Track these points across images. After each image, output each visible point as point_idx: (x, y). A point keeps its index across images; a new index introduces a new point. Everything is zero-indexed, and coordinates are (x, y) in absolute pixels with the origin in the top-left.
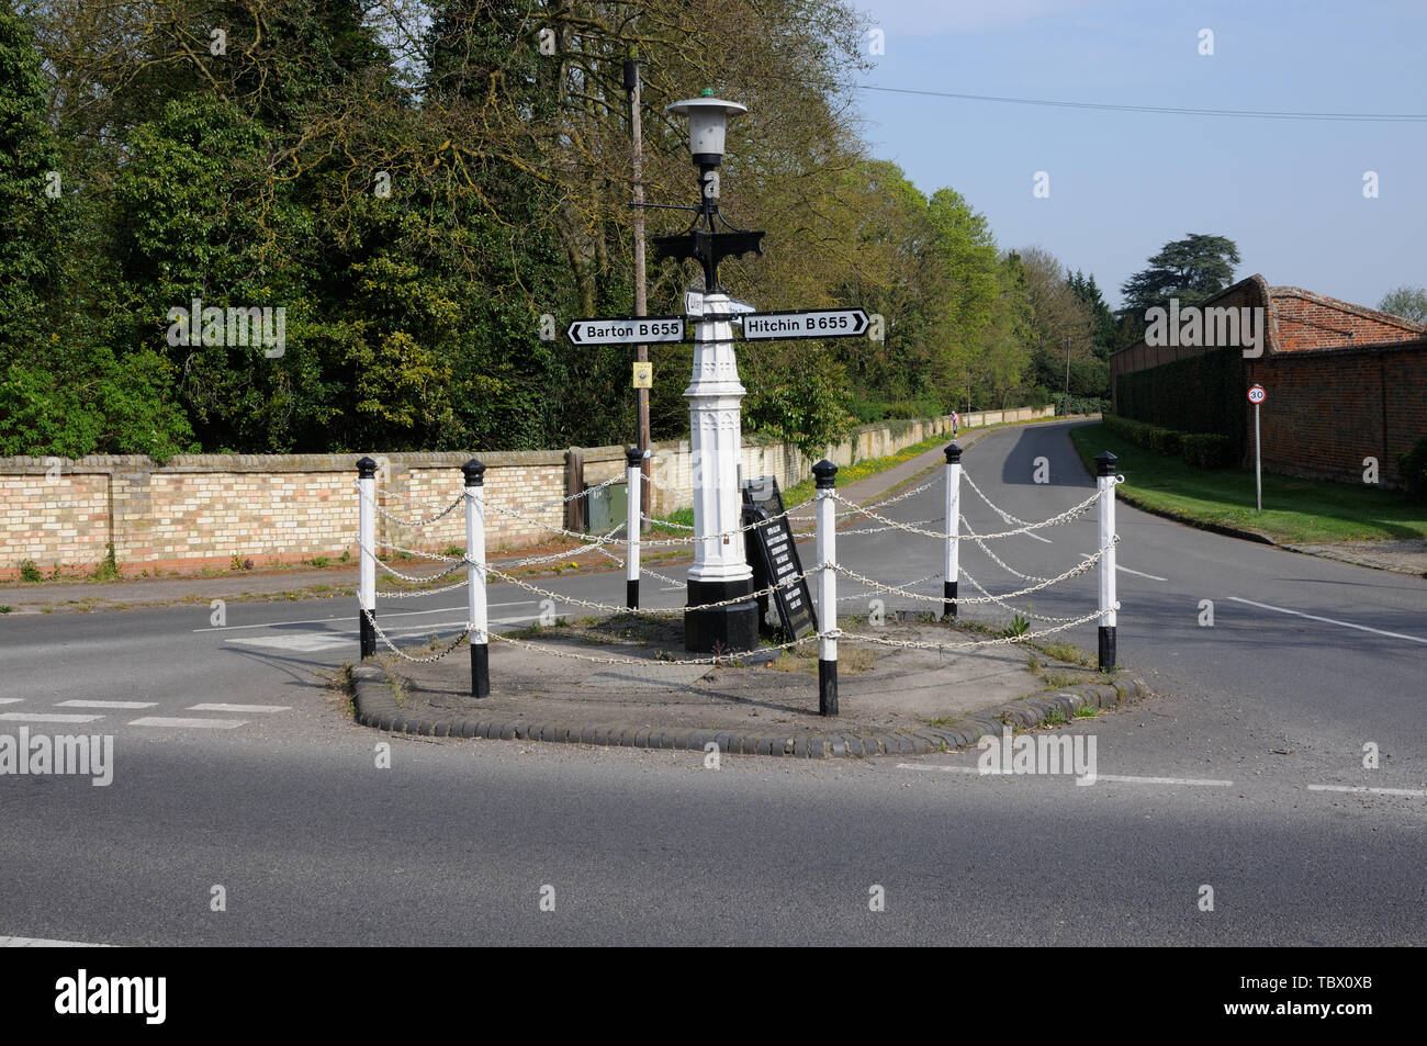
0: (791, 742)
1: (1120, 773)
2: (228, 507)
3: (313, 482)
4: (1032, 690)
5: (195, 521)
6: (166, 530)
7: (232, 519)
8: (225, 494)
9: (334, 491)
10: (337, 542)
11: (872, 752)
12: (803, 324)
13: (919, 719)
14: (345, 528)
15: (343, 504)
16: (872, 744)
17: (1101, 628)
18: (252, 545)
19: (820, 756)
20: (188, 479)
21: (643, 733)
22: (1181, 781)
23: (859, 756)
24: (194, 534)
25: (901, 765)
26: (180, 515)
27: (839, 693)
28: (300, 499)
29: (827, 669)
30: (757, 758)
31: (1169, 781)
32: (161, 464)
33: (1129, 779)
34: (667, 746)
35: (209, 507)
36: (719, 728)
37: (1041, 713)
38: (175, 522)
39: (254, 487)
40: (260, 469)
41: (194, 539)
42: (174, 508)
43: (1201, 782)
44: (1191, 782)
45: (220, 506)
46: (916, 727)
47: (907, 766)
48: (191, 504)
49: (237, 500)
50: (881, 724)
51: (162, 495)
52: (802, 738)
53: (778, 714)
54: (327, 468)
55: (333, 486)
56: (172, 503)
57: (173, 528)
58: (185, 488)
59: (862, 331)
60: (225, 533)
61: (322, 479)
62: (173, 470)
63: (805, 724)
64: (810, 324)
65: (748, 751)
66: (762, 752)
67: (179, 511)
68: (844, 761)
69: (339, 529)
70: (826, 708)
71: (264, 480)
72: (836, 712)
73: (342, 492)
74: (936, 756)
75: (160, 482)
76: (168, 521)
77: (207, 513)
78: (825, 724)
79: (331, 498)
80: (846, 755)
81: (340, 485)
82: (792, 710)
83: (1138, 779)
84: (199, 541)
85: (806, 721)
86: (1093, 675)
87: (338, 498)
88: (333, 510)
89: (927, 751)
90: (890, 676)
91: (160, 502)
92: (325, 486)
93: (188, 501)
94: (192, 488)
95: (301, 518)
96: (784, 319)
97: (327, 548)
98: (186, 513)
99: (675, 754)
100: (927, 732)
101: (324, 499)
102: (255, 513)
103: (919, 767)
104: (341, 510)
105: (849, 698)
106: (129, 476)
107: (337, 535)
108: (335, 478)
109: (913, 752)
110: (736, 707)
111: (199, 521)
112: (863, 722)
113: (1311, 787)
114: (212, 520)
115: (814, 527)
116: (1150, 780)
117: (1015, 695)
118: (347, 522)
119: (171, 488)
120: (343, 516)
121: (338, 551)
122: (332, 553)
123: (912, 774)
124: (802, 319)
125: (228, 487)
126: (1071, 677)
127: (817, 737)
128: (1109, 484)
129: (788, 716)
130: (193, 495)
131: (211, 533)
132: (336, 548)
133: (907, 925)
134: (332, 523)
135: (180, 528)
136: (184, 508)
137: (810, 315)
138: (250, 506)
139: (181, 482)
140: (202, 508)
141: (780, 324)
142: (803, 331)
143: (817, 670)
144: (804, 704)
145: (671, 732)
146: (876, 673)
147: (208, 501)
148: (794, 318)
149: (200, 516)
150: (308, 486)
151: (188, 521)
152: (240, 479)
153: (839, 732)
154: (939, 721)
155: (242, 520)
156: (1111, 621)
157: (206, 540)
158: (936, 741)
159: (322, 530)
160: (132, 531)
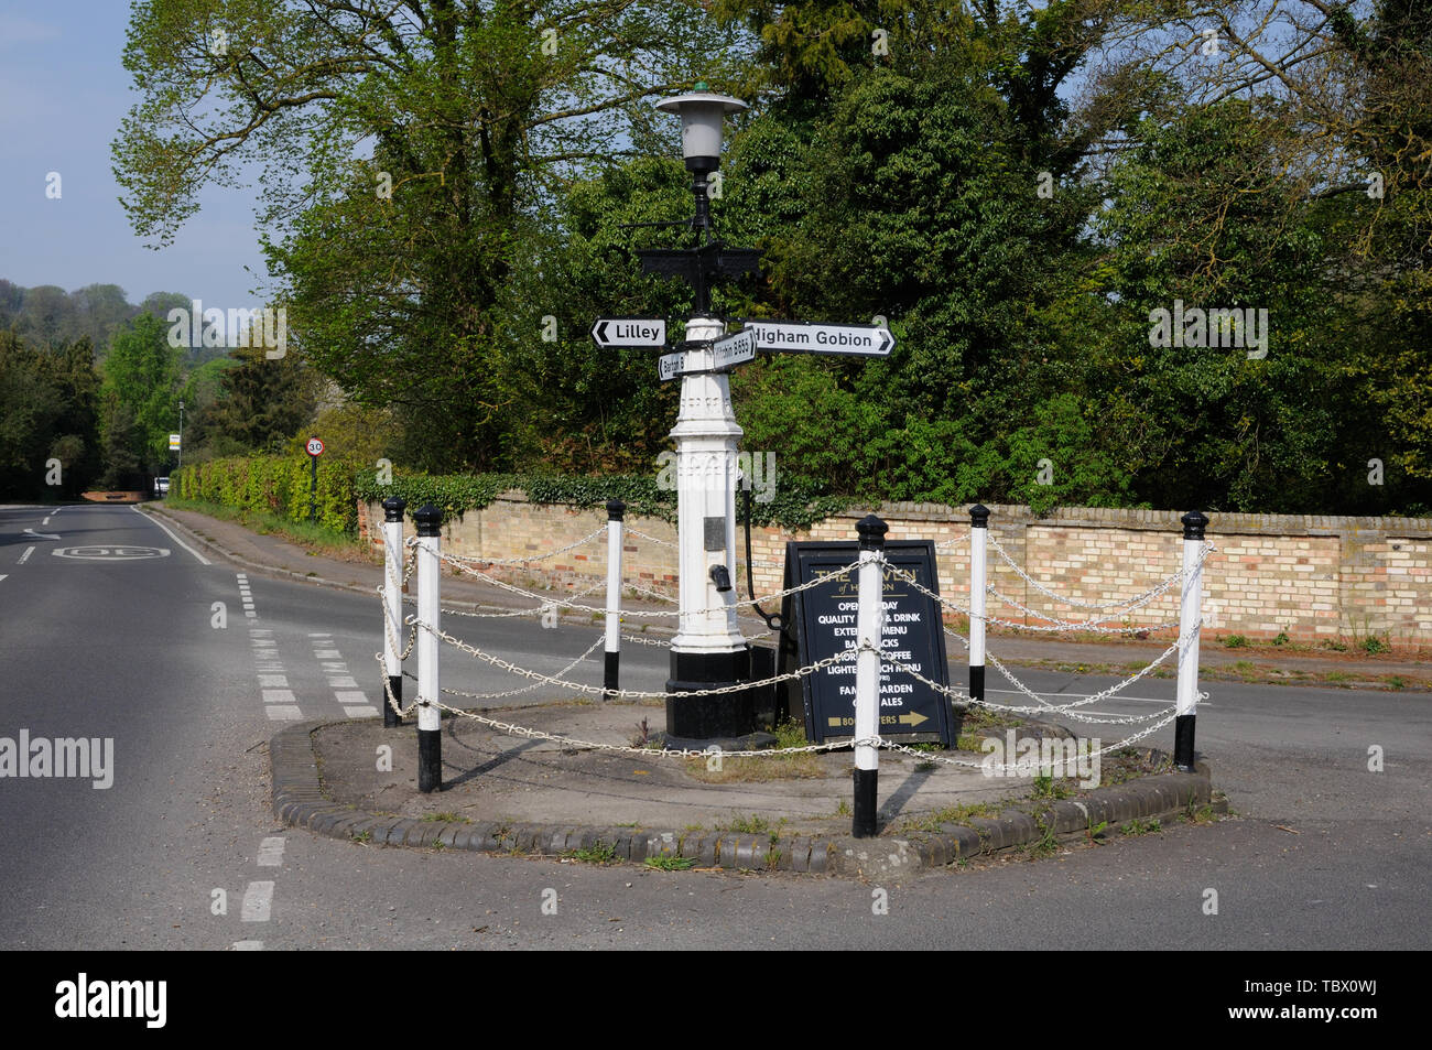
2: (1119, 567)
3: (1235, 546)
5: (1079, 580)
6: (1044, 586)
7: (1124, 580)
8: (1116, 552)
9: (1266, 559)
10: (1271, 619)
14: (1281, 605)
15: (1280, 575)
18: (1149, 612)
20: (1073, 533)
24: (1079, 593)
26: (1062, 572)
28: (1215, 565)
32: (1043, 516)
35: (1097, 566)
38: (1056, 578)
39: (1155, 547)
40: (1160, 527)
41: (1078, 599)
42: (1055, 563)
45: (1111, 566)
48: (1076, 561)
49: (1131, 561)
51: (1042, 549)
54: (1253, 530)
55: (1265, 552)
56: (1053, 558)
57: (1053, 585)
58: (1068, 543)
60: (1115, 595)
61: (1246, 543)
62: (1053, 522)
67: (1061, 567)
69: (1272, 604)
71: (1168, 540)
73: (1278, 560)
75: (1041, 535)
76: (1048, 577)
77: (1093, 572)
79: (1261, 567)
81: (1276, 552)
84: (1082, 602)
87: (1273, 567)
88: (1263, 582)
91: (1041, 556)
92: (1253, 552)
93: (1071, 557)
94: (1078, 544)
95: (1216, 587)
97: (1254, 627)
98: (1069, 570)
101: (1252, 567)
102: (1153, 576)
104: (1277, 582)
106: (1003, 526)
107: (1269, 612)
108: (1268, 543)
111: (1084, 579)
114: (1100, 580)
118: (1286, 598)
119: (1053, 542)
120: (1279, 590)
121: (1271, 632)
122: (1262, 633)
125: (1121, 545)
130: (1078, 551)
131: (1099, 594)
132: (1274, 628)
134: (1262, 596)
135: (1061, 585)
136: (1067, 565)
138: (1148, 569)
139: (1065, 536)
140: (1087, 566)
147: (1095, 559)
149: (1085, 574)
150: (1227, 551)
151: (1071, 579)
152: (1136, 537)
155: (1136, 583)
157: (1091, 603)
159: (1244, 603)
160: (1002, 583)
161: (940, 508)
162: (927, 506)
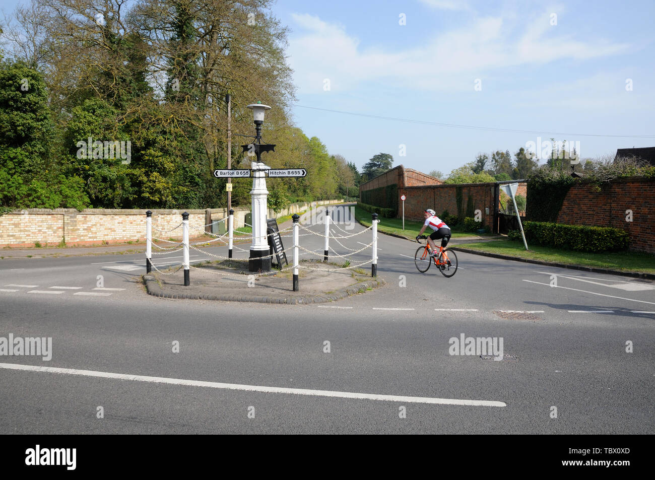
0: (286, 300)
1: (383, 307)
2: (101, 225)
3: (128, 218)
4: (354, 283)
5: (90, 230)
6: (81, 232)
7: (102, 228)
8: (100, 221)
9: (134, 221)
10: (135, 236)
11: (310, 302)
12: (287, 173)
13: (323, 292)
14: (138, 232)
15: (137, 225)
16: (310, 300)
17: (373, 265)
18: (109, 237)
19: (295, 304)
20: (88, 216)
21: (240, 297)
22: (400, 309)
23: (306, 304)
24: (90, 233)
25: (319, 306)
26: (86, 227)
27: (299, 284)
28: (124, 223)
29: (295, 278)
30: (275, 305)
31: (397, 309)
32: (80, 212)
33: (386, 309)
34: (247, 301)
35: (95, 225)
36: (262, 295)
37: (357, 290)
38: (84, 229)
39: (109, 219)
40: (111, 214)
41: (90, 235)
42: (84, 225)
43: (406, 309)
44: (403, 309)
45: (99, 225)
46: (322, 295)
47: (321, 306)
48: (89, 224)
49: (104, 223)
50: (311, 294)
51: (80, 221)
52: (289, 298)
53: (280, 291)
54: (132, 214)
56: (83, 224)
57: (83, 231)
58: (87, 219)
59: (304, 175)
60: (100, 233)
61: (130, 217)
62: (83, 213)
63: (289, 294)
64: (289, 173)
65: (272, 303)
66: (277, 303)
67: (85, 226)
68: (302, 305)
70: (294, 289)
71: (112, 217)
72: (298, 290)
73: (137, 221)
74: (329, 303)
75: (80, 217)
76: (82, 229)
77: (94, 227)
78: (295, 294)
79: (134, 223)
80: (303, 303)
81: (136, 219)
82: (284, 289)
83: (388, 309)
84: (91, 236)
85: (288, 293)
86: (370, 278)
88: (134, 227)
89: (326, 302)
90: (311, 279)
91: (80, 223)
92: (131, 219)
93: (88, 223)
94: (90, 219)
95: (124, 229)
96: (281, 171)
97: (132, 238)
98: (88, 227)
99: (250, 304)
100: (326, 296)
101: (131, 223)
102: (109, 227)
103: (324, 307)
105: (302, 286)
106: (70, 215)
108: (135, 216)
109: (322, 302)
110: (267, 289)
111: (92, 229)
112: (306, 293)
113: (436, 310)
114: (96, 229)
115: (291, 233)
116: (392, 309)
117: (350, 284)
118: (138, 230)
119: (83, 219)
122: (133, 240)
123: (323, 309)
124: (286, 171)
125: (101, 219)
126: (365, 279)
127: (293, 298)
128: (376, 222)
129: (283, 291)
130: (90, 221)
131: (96, 233)
132: (135, 238)
133: (331, 357)
134: (134, 230)
135: (86, 231)
136: (87, 225)
137: (289, 170)
138: (108, 225)
139: (86, 217)
140: (93, 225)
141: (280, 173)
142: (287, 175)
143: (292, 277)
144: (288, 288)
145: (249, 297)
146: (307, 278)
147: (94, 223)
148: (284, 171)
149: (92, 228)
150: (127, 219)
151: (88, 229)
152: (105, 216)
153: (300, 296)
154: (329, 293)
155: (106, 229)
156: (375, 262)
157: (94, 235)
158: (329, 299)
159: (130, 232)
160: (70, 232)
161: (48, 210)
162: (43, 209)
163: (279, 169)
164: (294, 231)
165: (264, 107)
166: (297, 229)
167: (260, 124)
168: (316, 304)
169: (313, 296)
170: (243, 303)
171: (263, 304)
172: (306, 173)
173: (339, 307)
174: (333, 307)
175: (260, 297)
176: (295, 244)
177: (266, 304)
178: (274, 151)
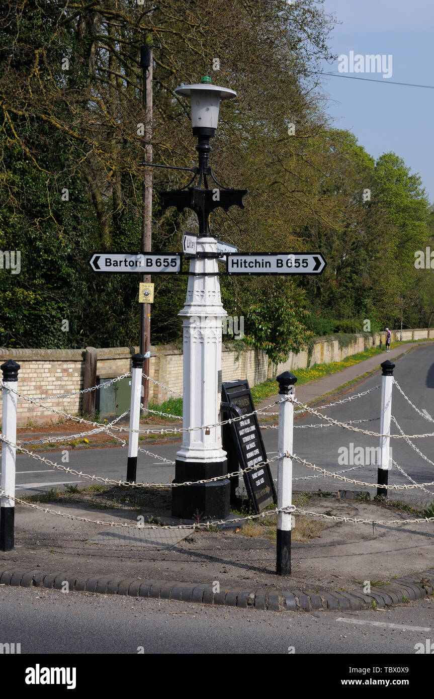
0: (252, 596)
11: (317, 607)
12: (274, 264)
13: (355, 582)
16: (317, 600)
19: (276, 608)
21: (136, 584)
23: (306, 610)
25: (340, 619)
27: (292, 556)
29: (283, 538)
30: (225, 609)
34: (154, 595)
36: (195, 582)
46: (353, 588)
47: (344, 620)
50: (324, 584)
52: (262, 593)
53: (243, 572)
59: (319, 271)
63: (264, 581)
64: (279, 263)
65: (218, 602)
66: (229, 603)
68: (294, 613)
70: (282, 569)
72: (289, 572)
74: (368, 612)
78: (281, 582)
80: (296, 608)
82: (254, 569)
85: (265, 579)
89: (361, 608)
90: (333, 544)
96: (259, 259)
99: (161, 603)
100: (362, 593)
103: (354, 621)
105: (301, 561)
109: (350, 609)
110: (210, 565)
112: (310, 582)
115: (277, 420)
117: (433, 564)
123: (348, 627)
124: (273, 259)
127: (274, 592)
129: (251, 574)
137: (279, 257)
141: (256, 262)
142: (274, 269)
143: (275, 536)
144: (264, 564)
145: (158, 584)
146: (322, 541)
148: (267, 258)
153: (291, 589)
154: (372, 584)
158: (368, 600)
163: (253, 254)
164: (282, 415)
165: (219, 92)
166: (289, 412)
167: (207, 138)
168: (329, 613)
169: (327, 590)
170: (143, 601)
171: (194, 606)
172: (323, 264)
173: (392, 626)
174: (377, 624)
175: (189, 586)
176: (285, 452)
177: (202, 606)
178: (242, 207)
